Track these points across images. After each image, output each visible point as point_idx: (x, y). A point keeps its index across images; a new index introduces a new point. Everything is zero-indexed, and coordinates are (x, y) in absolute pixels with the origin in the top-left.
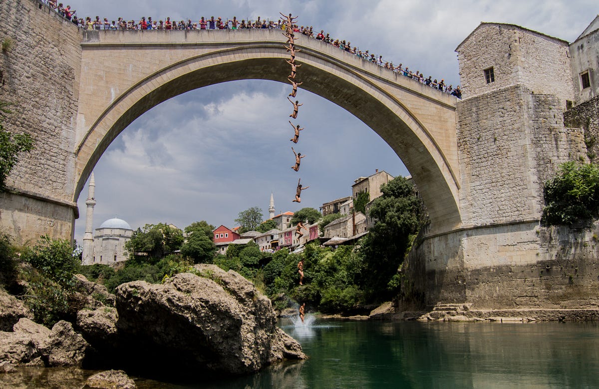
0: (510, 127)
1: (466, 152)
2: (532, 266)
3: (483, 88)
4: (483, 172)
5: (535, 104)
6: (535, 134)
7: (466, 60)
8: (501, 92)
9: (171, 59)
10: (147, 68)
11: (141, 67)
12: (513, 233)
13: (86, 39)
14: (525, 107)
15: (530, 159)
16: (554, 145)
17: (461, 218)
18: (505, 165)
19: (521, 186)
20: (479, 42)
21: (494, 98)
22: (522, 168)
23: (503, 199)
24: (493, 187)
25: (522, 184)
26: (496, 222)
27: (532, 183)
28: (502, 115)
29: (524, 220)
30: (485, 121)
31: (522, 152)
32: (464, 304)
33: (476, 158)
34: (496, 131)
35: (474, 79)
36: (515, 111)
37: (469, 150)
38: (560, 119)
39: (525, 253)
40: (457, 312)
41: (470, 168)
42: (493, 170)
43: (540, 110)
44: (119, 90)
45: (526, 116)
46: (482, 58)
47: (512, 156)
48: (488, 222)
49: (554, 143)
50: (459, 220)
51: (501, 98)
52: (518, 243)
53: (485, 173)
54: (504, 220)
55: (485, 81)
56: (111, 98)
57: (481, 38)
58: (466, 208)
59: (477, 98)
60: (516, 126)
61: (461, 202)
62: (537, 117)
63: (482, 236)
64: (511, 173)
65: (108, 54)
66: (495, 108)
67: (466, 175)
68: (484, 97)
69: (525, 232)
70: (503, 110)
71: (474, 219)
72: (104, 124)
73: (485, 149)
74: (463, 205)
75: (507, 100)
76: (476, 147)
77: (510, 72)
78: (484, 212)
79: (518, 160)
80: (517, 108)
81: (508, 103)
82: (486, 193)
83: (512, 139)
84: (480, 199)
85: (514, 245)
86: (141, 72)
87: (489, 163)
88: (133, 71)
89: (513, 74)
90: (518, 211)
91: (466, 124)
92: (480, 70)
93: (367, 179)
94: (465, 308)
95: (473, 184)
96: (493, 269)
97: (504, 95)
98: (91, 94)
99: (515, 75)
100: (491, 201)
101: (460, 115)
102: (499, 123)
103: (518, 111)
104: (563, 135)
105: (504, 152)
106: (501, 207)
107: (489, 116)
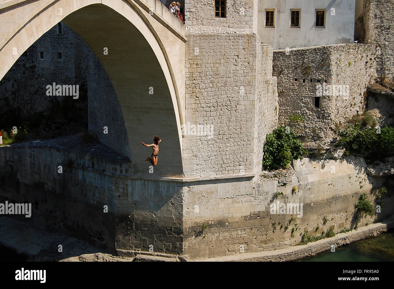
0: (242, 79)
1: (195, 97)
2: (246, 217)
3: (213, 21)
12: (233, 187)
15: (256, 115)
17: (184, 169)
18: (233, 118)
21: (229, 41)
23: (227, 153)
26: (218, 176)
27: (255, 139)
30: (218, 65)
31: (250, 107)
33: (205, 106)
34: (228, 79)
35: (203, 7)
36: (248, 63)
37: (197, 95)
41: (197, 115)
42: (221, 122)
45: (257, 70)
47: (241, 110)
51: (237, 44)
52: (237, 196)
55: (215, 12)
58: (190, 159)
59: (212, 36)
62: (262, 70)
64: (238, 127)
66: (229, 54)
67: (192, 123)
68: (220, 37)
70: (237, 59)
71: (197, 171)
73: (215, 97)
75: (242, 48)
76: (205, 93)
78: (208, 164)
80: (251, 59)
81: (242, 51)
84: (205, 151)
85: (233, 197)
87: (218, 114)
90: (240, 165)
91: (197, 64)
97: (240, 41)
100: (216, 153)
102: (232, 72)
103: (251, 63)
105: (233, 104)
106: (225, 161)
107: (222, 61)
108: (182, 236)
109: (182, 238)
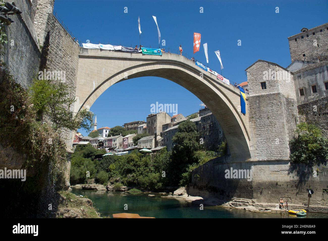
0: (276, 113)
1: (254, 122)
2: (287, 182)
3: (261, 91)
4: (262, 133)
5: (287, 103)
6: (287, 117)
7: (251, 76)
8: (271, 95)
9: (124, 66)
10: (112, 70)
11: (109, 70)
12: (278, 165)
13: (81, 52)
14: (283, 104)
15: (286, 129)
16: (295, 123)
17: (251, 156)
18: (274, 131)
19: (282, 142)
20: (258, 68)
21: (267, 97)
22: (282, 134)
23: (273, 148)
24: (267, 141)
25: (282, 141)
26: (269, 159)
27: (287, 141)
28: (272, 106)
29: (284, 160)
30: (263, 108)
31: (282, 126)
32: (252, 200)
33: (259, 126)
34: (269, 114)
35: (256, 86)
36: (278, 105)
37: (255, 122)
38: (297, 111)
39: (284, 175)
40: (249, 204)
41: (255, 130)
42: (267, 133)
43: (289, 106)
44: (98, 82)
45: (283, 108)
46: (260, 76)
47: (277, 127)
48: (266, 159)
49: (295, 122)
50: (249, 156)
51: (271, 98)
52: (280, 170)
53: (263, 134)
54: (273, 159)
55: (261, 88)
56: (93, 87)
57: (259, 67)
58: (253, 151)
59: (259, 96)
60: (279, 112)
61: (251, 147)
62: (288, 109)
63: (262, 165)
64: (277, 135)
65: (92, 62)
66: (268, 102)
67: (253, 134)
68: (262, 96)
69: (284, 165)
70: (272, 104)
71: (258, 157)
72: (89, 102)
73: (263, 122)
74: (252, 149)
75: (274, 99)
76: (259, 120)
77: (274, 86)
78: (263, 153)
79: (280, 129)
80: (279, 104)
81: (275, 101)
82: (264, 144)
83: (277, 118)
84: (261, 147)
85: (278, 171)
86: (109, 73)
87: (266, 129)
88: (105, 72)
89: (276, 87)
90: (280, 154)
91: (253, 108)
92: (258, 82)
93: (156, 115)
94: (253, 202)
95: (257, 139)
96: (268, 183)
97: (272, 96)
98: (82, 84)
99: (277, 88)
100: (267, 148)
101: (250, 103)
102: (270, 110)
103: (279, 105)
104: (298, 119)
105: (273, 124)
106: (272, 152)
107: (265, 106)
108: (252, 189)
109: (253, 190)
